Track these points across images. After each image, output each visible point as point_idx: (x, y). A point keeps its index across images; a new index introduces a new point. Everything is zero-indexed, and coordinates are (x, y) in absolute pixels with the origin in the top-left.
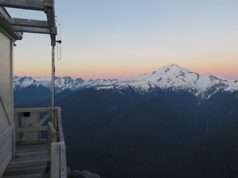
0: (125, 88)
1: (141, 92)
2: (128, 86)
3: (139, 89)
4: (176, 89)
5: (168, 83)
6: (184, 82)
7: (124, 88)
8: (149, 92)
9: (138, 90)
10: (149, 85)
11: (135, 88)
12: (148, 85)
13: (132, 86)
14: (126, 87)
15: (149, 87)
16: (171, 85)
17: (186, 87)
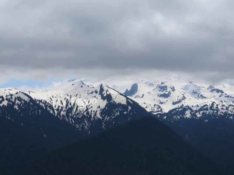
0: (17, 102)
1: (75, 119)
2: (26, 99)
3: (69, 110)
4: (198, 115)
5: (163, 99)
6: (220, 94)
7: (14, 103)
8: (107, 118)
9: (62, 113)
10: (103, 98)
11: (51, 107)
12: (100, 97)
13: (41, 101)
14: (19, 99)
15: (103, 104)
16: (174, 103)
17: (230, 108)
